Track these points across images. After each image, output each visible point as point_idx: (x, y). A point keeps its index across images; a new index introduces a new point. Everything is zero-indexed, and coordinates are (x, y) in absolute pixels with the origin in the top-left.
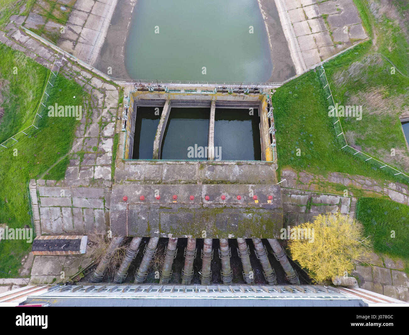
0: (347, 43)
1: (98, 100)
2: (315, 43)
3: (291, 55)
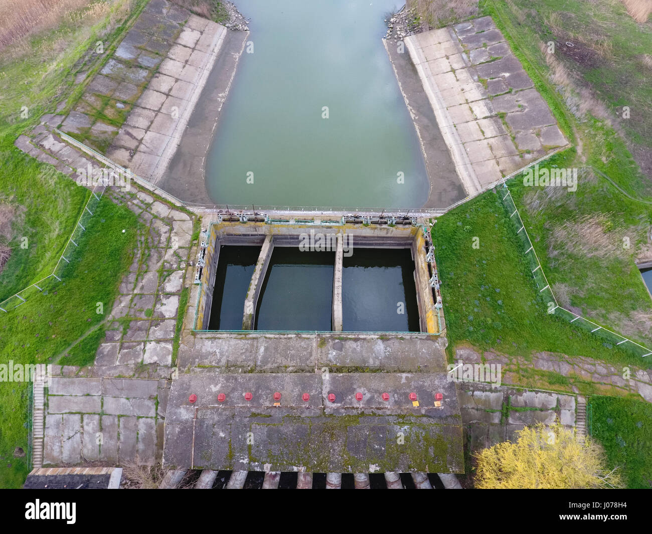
0: (539, 151)
1: (160, 235)
2: (490, 151)
3: (457, 169)
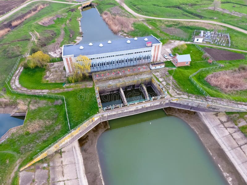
0: (38, 168)
3: (83, 161)
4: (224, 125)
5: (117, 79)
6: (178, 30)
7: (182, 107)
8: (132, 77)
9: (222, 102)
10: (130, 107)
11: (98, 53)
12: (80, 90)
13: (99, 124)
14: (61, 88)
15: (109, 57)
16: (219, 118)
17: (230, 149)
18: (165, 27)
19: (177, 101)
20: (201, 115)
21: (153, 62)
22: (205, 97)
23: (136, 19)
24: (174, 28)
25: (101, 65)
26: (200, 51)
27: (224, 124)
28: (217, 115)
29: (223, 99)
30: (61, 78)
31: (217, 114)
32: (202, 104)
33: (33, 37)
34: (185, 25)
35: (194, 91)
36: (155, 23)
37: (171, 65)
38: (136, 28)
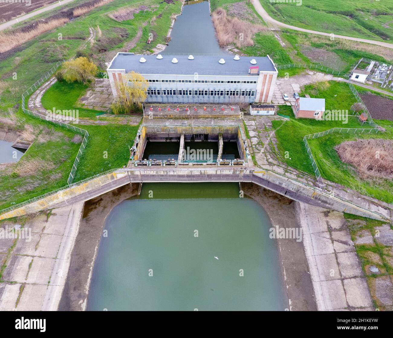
4: (331, 235)
5: (180, 120)
6: (331, 54)
7: (272, 188)
8: (205, 121)
9: (341, 194)
10: (178, 169)
11: (165, 72)
12: (116, 127)
13: (127, 185)
14: (91, 118)
15: (183, 81)
16: (327, 220)
17: (323, 278)
18: (311, 47)
19: (263, 175)
20: (300, 208)
21: (260, 102)
22: (315, 179)
23: (265, 27)
24: (325, 50)
25: (168, 93)
26: (354, 96)
27: (333, 233)
28: (326, 214)
29: (346, 189)
30: (104, 103)
31: (329, 212)
32: (304, 189)
33: (92, 36)
34: (347, 48)
35: (301, 164)
36: (294, 37)
37: (289, 112)
38: (258, 42)
